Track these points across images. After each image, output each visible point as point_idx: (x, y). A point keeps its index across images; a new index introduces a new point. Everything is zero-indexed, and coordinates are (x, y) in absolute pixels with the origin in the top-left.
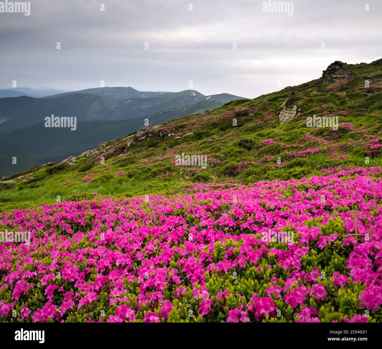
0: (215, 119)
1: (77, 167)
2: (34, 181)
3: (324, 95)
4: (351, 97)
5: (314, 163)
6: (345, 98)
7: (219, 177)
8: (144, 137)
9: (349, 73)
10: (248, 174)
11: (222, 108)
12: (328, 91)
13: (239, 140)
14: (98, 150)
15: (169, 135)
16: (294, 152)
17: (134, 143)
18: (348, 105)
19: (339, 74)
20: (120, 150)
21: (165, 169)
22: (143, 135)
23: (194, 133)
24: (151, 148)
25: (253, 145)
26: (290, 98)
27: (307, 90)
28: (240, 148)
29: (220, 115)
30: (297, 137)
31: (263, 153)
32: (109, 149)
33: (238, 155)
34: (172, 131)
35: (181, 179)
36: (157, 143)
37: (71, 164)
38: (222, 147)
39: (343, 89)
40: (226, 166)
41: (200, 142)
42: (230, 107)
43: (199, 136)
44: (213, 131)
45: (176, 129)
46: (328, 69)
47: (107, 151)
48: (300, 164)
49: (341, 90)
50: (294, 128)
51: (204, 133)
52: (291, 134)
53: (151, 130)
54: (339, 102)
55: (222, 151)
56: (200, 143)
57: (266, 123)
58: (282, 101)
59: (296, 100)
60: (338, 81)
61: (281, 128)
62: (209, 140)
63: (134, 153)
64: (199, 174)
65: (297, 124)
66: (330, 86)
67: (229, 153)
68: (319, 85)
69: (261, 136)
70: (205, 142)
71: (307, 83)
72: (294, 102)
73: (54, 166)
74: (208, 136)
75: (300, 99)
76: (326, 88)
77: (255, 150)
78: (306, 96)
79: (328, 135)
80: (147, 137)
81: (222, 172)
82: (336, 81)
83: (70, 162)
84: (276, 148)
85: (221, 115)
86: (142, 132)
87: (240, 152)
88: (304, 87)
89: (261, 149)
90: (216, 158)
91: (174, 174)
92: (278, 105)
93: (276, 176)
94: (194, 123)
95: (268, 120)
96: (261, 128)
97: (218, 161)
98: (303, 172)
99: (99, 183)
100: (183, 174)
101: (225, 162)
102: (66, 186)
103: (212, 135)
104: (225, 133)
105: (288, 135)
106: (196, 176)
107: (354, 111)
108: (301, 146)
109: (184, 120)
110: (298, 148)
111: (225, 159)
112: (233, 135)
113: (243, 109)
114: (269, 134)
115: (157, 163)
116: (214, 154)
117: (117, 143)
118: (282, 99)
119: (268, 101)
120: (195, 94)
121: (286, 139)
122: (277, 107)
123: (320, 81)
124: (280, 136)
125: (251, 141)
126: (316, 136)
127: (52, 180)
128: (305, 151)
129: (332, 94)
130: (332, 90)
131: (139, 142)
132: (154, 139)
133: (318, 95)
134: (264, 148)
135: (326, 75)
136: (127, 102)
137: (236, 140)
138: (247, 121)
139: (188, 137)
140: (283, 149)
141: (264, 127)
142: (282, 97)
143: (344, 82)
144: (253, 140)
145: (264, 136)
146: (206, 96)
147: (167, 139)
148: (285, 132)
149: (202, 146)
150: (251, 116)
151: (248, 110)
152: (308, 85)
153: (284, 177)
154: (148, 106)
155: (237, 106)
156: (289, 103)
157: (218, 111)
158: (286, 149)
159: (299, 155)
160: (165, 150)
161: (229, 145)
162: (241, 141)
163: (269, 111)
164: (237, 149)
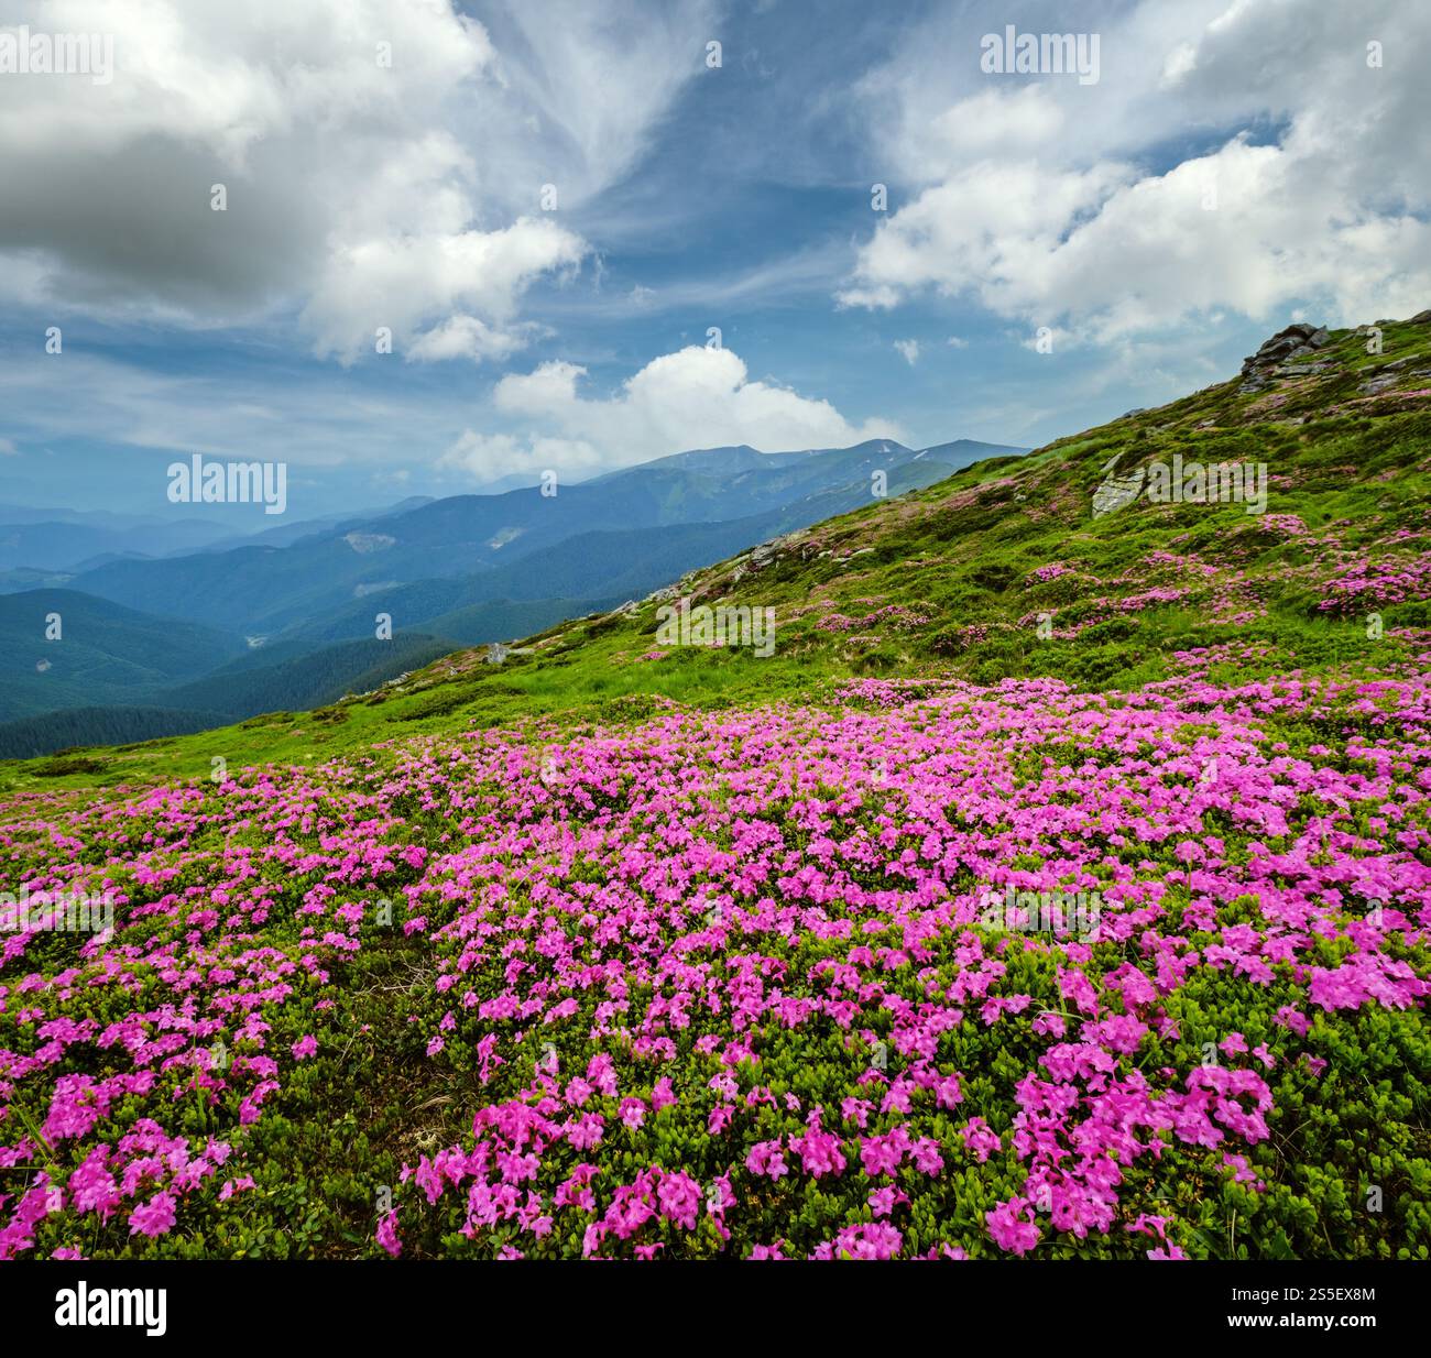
0: (927, 514)
1: (639, 623)
2: (562, 650)
3: (1231, 434)
4: (1315, 433)
5: (1159, 632)
6: (1296, 438)
7: (919, 657)
8: (769, 561)
9: (1327, 358)
10: (984, 654)
11: (950, 482)
12: (1249, 418)
13: (979, 565)
14: (679, 588)
15: (821, 555)
16: (1114, 600)
17: (748, 573)
18: (1301, 458)
19: (1296, 362)
20: (719, 588)
21: (805, 637)
22: (766, 557)
23: (877, 550)
24: (782, 585)
25: (1013, 578)
26: (1132, 447)
27: (1187, 418)
28: (979, 587)
29: (940, 502)
30: (1130, 557)
31: (1031, 599)
32: (699, 585)
33: (970, 604)
34: (828, 546)
35: (836, 660)
36: (795, 573)
37: (628, 617)
38: (935, 584)
39: (1297, 409)
40: (937, 633)
41: (888, 568)
42: (969, 478)
43: (886, 555)
44: (921, 542)
45: (837, 541)
46: (1264, 351)
47: (695, 590)
48: (1121, 633)
49: (1291, 411)
50: (1128, 529)
51: (900, 549)
52: (1116, 548)
53: (783, 545)
54: (1277, 449)
55: (933, 595)
56: (887, 571)
57: (1055, 520)
58: (1107, 457)
59: (1147, 454)
60: (1286, 384)
61: (1093, 531)
62: (909, 564)
63: (748, 595)
64: (873, 651)
65: (1139, 519)
66: (1260, 404)
67: (951, 598)
68: (1226, 401)
69: (1036, 554)
70: (899, 570)
71: (1189, 399)
72: (1139, 459)
73: (598, 621)
74: (907, 554)
75: (1158, 450)
76: (1246, 409)
77: (1014, 590)
78: (1177, 439)
79: (1219, 551)
80: (775, 560)
81: (926, 648)
82: (1279, 386)
83: (628, 612)
84: (1068, 587)
85: (944, 501)
86: (766, 551)
87: (975, 598)
88: (1180, 409)
89: (1028, 590)
90: (918, 611)
91: (822, 647)
92: (1096, 470)
93: (1051, 665)
94: (878, 526)
95: (1061, 510)
96: (1040, 529)
97: (922, 619)
98: (1122, 657)
99: (674, 662)
100: (839, 650)
101: (937, 622)
102: (615, 668)
103: (918, 551)
104: (950, 547)
105: (1107, 550)
106: (866, 654)
107: (1316, 474)
108: (1135, 581)
109: (857, 518)
110: (1126, 588)
111: (939, 613)
112: (968, 550)
113: (1001, 483)
114: (1058, 547)
115: (790, 621)
116: (913, 602)
117: (714, 572)
118: (1108, 451)
119: (1069, 459)
120: (889, 447)
121: (1102, 560)
122: (1091, 474)
123: (1231, 389)
124: (1085, 553)
125: (1007, 569)
126: (1184, 552)
127: (593, 650)
128: (1143, 596)
129: (1257, 430)
130: (1263, 412)
131: (758, 571)
132: (788, 563)
133: (1212, 436)
134: (1035, 588)
135: (1253, 370)
136: (738, 481)
137: (974, 566)
138: (1007, 513)
139: (863, 558)
140: (1085, 589)
141: (1047, 528)
142: (1109, 446)
143: (1306, 386)
144: (1014, 565)
145: (1044, 552)
146: (915, 450)
147: (816, 565)
148: (1101, 541)
149: (891, 578)
150: (1019, 501)
151: (1013, 487)
152: (1193, 403)
153: (1070, 668)
154: (782, 486)
155: (988, 475)
156: (1126, 463)
157: (938, 490)
158: (1093, 590)
159: (1125, 607)
160: (810, 588)
161: (955, 575)
162: (983, 569)
163: (1067, 486)
164: (971, 591)
